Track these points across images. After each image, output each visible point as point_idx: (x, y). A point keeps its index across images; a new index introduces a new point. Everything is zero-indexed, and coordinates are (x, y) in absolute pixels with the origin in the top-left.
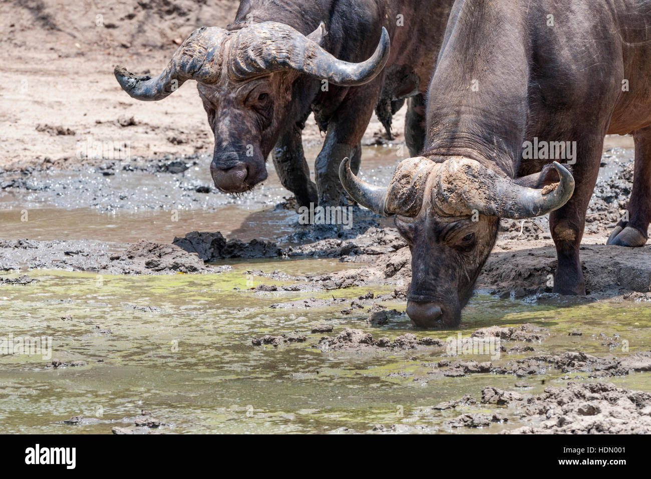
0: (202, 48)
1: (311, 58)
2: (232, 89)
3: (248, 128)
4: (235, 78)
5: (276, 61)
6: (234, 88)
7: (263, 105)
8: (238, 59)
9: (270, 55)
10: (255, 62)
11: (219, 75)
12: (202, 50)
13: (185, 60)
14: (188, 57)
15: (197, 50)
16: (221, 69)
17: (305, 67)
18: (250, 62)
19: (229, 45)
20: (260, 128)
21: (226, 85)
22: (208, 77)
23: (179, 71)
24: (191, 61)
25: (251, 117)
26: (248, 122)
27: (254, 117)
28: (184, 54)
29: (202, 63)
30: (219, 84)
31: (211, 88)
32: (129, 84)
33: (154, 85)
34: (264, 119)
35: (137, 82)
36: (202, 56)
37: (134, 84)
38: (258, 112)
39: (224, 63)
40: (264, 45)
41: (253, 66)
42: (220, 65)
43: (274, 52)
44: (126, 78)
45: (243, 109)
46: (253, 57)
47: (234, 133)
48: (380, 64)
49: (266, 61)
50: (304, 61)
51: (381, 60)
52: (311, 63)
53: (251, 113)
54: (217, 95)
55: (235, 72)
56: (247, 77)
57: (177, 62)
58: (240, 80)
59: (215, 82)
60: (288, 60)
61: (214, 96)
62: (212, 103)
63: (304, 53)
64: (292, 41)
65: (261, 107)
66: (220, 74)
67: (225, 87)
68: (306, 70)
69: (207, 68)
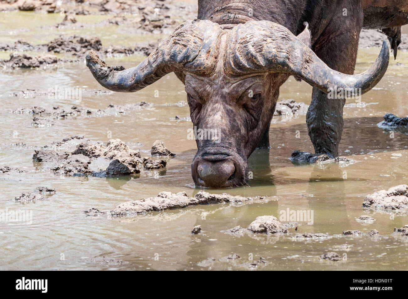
0: (197, 39)
1: (308, 62)
2: (226, 84)
3: (238, 126)
4: (231, 73)
5: (276, 59)
6: (229, 83)
7: (254, 104)
8: (238, 54)
9: (270, 53)
10: (256, 58)
11: (213, 68)
12: (197, 40)
13: (178, 50)
14: (181, 47)
15: (192, 41)
16: (216, 62)
17: (303, 71)
18: (251, 58)
19: (225, 39)
20: (248, 129)
21: (221, 78)
22: (202, 68)
23: (169, 61)
24: (184, 51)
25: (240, 116)
26: (239, 120)
27: (244, 116)
28: (175, 43)
29: (197, 54)
30: (213, 77)
31: (202, 80)
32: (102, 72)
33: (130, 75)
34: (253, 120)
35: (111, 71)
36: (198, 46)
37: (108, 72)
38: (248, 112)
39: (220, 55)
40: (264, 42)
41: (253, 62)
42: (216, 58)
43: (274, 50)
44: (98, 66)
45: (235, 106)
46: (254, 53)
47: (225, 130)
48: (378, 77)
49: (266, 59)
50: (302, 64)
51: (379, 73)
52: (308, 68)
53: (242, 111)
54: (208, 88)
55: (233, 66)
56: (245, 73)
57: (166, 51)
58: (236, 75)
59: (209, 75)
60: (287, 60)
61: (205, 90)
62: (201, 98)
63: (303, 56)
64: (290, 42)
65: (252, 108)
66: (215, 66)
67: (219, 81)
68: (303, 74)
69: (202, 59)
